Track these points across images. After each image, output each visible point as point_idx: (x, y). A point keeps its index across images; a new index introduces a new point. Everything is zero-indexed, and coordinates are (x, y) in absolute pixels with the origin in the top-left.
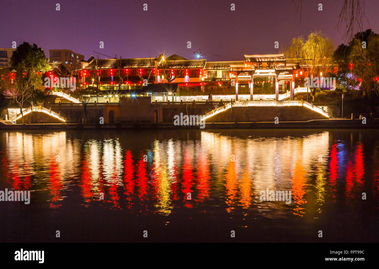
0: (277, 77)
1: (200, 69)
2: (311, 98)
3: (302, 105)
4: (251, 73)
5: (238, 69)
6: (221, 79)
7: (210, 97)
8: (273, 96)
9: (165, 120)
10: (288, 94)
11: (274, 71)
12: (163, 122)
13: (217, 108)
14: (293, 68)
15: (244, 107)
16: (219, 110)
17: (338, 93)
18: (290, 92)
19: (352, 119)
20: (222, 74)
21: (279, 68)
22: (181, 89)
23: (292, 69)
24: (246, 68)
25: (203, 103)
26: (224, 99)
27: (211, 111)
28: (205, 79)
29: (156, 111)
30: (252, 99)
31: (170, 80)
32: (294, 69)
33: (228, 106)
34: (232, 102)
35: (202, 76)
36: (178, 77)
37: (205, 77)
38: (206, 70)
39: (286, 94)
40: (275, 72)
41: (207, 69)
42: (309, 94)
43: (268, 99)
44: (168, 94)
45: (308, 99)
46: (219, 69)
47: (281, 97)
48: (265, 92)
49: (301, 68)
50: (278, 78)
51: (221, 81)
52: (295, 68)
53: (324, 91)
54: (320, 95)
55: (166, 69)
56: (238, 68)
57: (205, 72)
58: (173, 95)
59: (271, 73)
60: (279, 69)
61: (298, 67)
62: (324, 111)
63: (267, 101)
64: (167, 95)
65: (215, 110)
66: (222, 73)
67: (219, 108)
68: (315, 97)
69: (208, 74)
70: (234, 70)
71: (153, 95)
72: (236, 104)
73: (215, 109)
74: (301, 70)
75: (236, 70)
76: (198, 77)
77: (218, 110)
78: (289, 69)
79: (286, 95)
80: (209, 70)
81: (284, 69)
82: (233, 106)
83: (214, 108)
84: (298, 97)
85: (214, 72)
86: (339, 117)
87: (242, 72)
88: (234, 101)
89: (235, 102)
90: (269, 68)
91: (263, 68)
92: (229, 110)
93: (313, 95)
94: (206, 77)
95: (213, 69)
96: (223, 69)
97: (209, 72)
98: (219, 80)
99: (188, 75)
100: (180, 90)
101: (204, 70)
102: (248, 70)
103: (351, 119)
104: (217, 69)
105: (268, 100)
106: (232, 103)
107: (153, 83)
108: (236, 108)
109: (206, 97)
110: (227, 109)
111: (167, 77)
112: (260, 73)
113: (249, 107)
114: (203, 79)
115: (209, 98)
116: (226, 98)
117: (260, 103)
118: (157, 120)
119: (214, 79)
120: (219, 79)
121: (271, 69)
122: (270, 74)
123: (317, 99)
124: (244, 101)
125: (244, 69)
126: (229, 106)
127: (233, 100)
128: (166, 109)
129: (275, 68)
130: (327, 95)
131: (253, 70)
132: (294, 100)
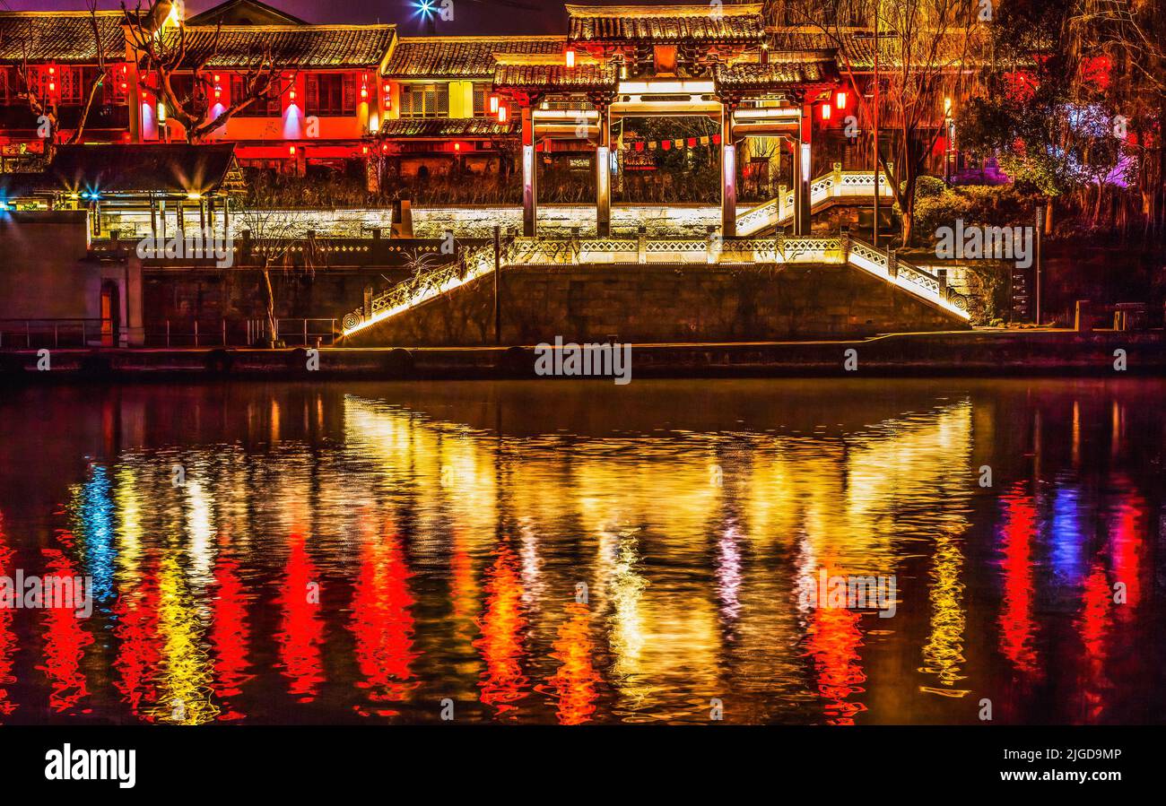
0: (728, 119)
1: (361, 74)
2: (897, 224)
3: (842, 261)
4: (600, 95)
5: (532, 76)
6: (469, 124)
7: (401, 219)
8: (714, 215)
9: (153, 332)
10: (784, 207)
11: (709, 87)
12: (148, 343)
13: (423, 271)
14: (802, 73)
15: (557, 269)
16: (435, 280)
17: (1023, 203)
18: (792, 194)
19: (1077, 329)
20: (475, 100)
21: (734, 74)
22: (251, 174)
23: (797, 79)
24: (575, 71)
25: (359, 249)
26: (474, 225)
27: (393, 285)
28: (388, 125)
29: (110, 288)
30: (604, 228)
31: (200, 127)
32: (805, 80)
33: (481, 262)
34: (499, 242)
35: (371, 112)
36: (239, 115)
37: (387, 116)
38: (393, 76)
39: (773, 202)
40: (717, 94)
41: (399, 76)
42: (883, 204)
43: (691, 227)
44: (184, 198)
45: (881, 231)
46: (459, 76)
47: (752, 220)
48: (673, 194)
49: (840, 76)
50: (734, 123)
51: (466, 134)
52: (813, 76)
53: (958, 192)
54: (939, 210)
55: (175, 72)
56: (531, 71)
57: (387, 88)
58: (205, 203)
59: (697, 96)
60: (735, 80)
61: (829, 71)
62: (951, 292)
63: (686, 237)
64: (181, 203)
65: (413, 284)
66: (475, 93)
67: (434, 275)
68: (912, 218)
69: (404, 102)
70: (510, 81)
71: (109, 203)
72: (517, 252)
73: (414, 276)
74: (844, 84)
75: (522, 81)
76: (353, 113)
77: (426, 285)
78: (785, 79)
79: (777, 206)
80: (406, 76)
81: (761, 80)
82: (502, 263)
83: (408, 274)
84: (835, 219)
85: (431, 89)
86: (1020, 319)
87: (553, 89)
88: (509, 240)
89: (517, 241)
90: (688, 71)
91: (659, 75)
92: (484, 281)
93: (905, 210)
94: (394, 114)
95: (429, 76)
96: (479, 76)
97: (407, 89)
98: (459, 131)
99: (295, 101)
100: (247, 179)
101: (379, 81)
102: (580, 81)
103: (1073, 327)
104: (449, 76)
105: (690, 233)
106: (497, 249)
107: (119, 143)
108: (520, 272)
109: (380, 219)
110: (470, 276)
111: (180, 111)
112: (644, 99)
113: (584, 268)
114: (375, 126)
115: (397, 219)
116: (483, 224)
117: (637, 250)
118: (116, 333)
119: (434, 126)
120: (458, 123)
121: (696, 78)
122: (696, 103)
123: (925, 228)
124: (560, 237)
125: (565, 74)
126: (482, 265)
127: (503, 231)
128: (164, 277)
129: (715, 73)
130: (971, 210)
131: (606, 81)
132: (806, 232)
